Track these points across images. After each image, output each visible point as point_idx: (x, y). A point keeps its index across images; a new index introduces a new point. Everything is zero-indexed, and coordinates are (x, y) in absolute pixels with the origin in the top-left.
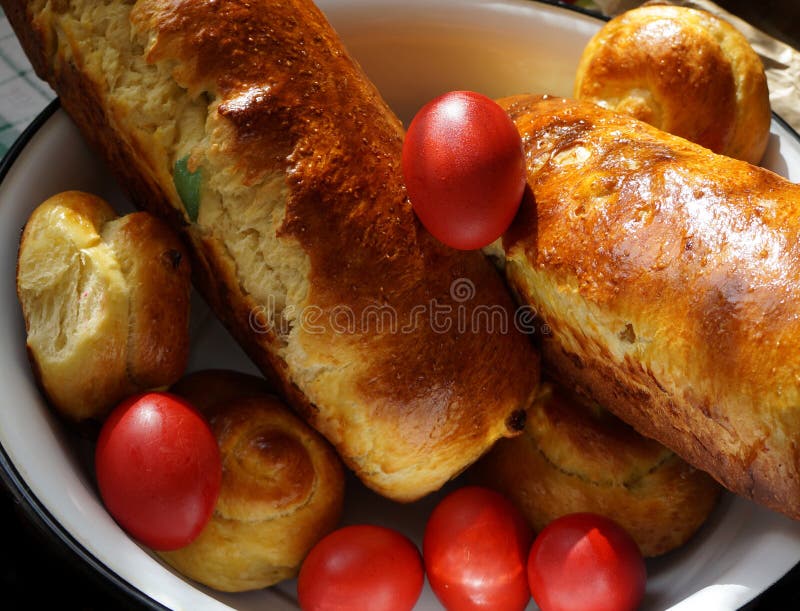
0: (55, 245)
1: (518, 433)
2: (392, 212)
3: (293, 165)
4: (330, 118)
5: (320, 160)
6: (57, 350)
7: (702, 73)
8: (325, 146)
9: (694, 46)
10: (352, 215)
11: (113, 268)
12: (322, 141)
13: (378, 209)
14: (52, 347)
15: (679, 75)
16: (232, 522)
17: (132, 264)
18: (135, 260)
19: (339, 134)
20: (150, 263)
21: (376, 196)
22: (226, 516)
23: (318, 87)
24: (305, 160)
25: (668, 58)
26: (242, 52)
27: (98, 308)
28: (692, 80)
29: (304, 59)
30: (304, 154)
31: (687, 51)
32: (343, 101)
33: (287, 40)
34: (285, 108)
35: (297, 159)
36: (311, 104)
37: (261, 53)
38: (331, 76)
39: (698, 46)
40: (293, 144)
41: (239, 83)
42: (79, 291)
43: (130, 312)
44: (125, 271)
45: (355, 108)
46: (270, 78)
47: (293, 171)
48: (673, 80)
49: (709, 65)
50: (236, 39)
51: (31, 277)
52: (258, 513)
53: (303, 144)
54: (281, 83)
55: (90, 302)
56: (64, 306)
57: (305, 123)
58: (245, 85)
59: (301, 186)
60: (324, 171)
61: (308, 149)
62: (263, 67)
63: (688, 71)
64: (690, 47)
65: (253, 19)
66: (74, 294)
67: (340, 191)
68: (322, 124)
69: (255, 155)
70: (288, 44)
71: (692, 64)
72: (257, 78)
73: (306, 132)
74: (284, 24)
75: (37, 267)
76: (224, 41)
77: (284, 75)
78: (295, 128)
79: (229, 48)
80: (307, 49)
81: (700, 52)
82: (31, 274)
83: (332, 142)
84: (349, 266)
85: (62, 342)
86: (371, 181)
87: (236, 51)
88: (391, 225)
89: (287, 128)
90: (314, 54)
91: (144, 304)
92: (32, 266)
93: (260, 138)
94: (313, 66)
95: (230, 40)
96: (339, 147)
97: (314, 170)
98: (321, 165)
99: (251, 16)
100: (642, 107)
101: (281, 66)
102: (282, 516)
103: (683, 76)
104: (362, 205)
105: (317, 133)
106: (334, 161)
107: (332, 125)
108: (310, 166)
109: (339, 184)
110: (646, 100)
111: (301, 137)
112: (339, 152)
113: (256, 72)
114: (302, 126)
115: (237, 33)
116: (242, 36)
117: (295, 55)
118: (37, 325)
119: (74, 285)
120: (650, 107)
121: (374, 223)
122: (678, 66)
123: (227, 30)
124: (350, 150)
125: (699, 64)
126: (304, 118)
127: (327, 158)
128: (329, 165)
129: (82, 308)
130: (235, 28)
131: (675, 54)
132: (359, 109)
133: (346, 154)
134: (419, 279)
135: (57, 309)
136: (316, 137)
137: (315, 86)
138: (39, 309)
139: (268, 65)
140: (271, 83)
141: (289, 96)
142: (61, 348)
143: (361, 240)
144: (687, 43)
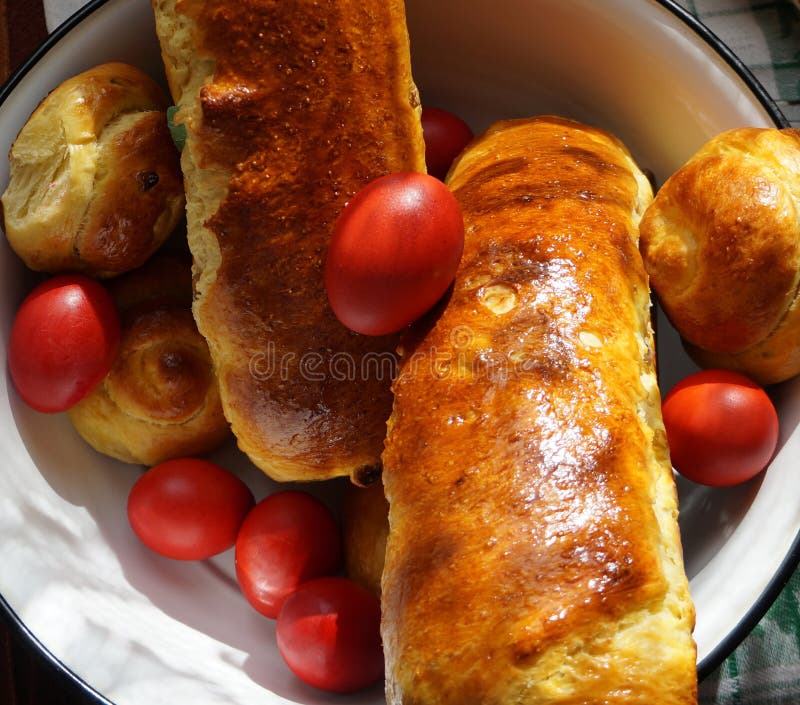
0: (53, 130)
1: (360, 485)
2: (317, 252)
3: (240, 173)
4: (301, 141)
5: (267, 179)
6: (18, 217)
7: (749, 266)
8: (279, 168)
9: (761, 232)
10: (274, 241)
11: (87, 171)
12: (279, 162)
13: (304, 245)
14: (15, 213)
15: (726, 253)
16: (114, 404)
17: (107, 172)
18: (110, 170)
19: (301, 161)
20: (123, 178)
21: (309, 233)
22: (112, 398)
23: (307, 105)
24: (252, 174)
25: (726, 228)
26: (246, 45)
27: (58, 201)
28: (734, 266)
29: (309, 70)
30: (255, 168)
31: (749, 233)
32: (329, 126)
33: (301, 46)
34: (258, 117)
35: (246, 169)
36: (288, 121)
37: (266, 52)
38: (331, 95)
39: (766, 235)
40: (250, 153)
41: (231, 74)
42: (55, 177)
43: (86, 213)
44: (97, 177)
45: (340, 136)
46: (262, 81)
47: (237, 179)
48: (717, 254)
49: (762, 263)
50: (246, 29)
51: (24, 148)
52: (134, 412)
53: (258, 158)
54: (268, 90)
55: (56, 192)
56: (37, 184)
57: (272, 138)
58: (236, 78)
59: (236, 196)
60: (264, 191)
61: (260, 165)
62: (260, 67)
63: (737, 254)
64: (756, 230)
65: (275, 14)
66: (49, 178)
67: (272, 215)
68: (289, 144)
69: (214, 148)
70: (300, 50)
71: (744, 250)
72: (249, 76)
73: (268, 147)
74: (308, 27)
75: (30, 141)
76: (235, 28)
77: (277, 81)
78: (259, 139)
79: (237, 36)
80: (320, 59)
81: (763, 243)
82: (24, 145)
83: (289, 165)
84: (250, 283)
85: (24, 213)
86: (311, 216)
87: (241, 42)
88: (308, 265)
89: (251, 137)
90: (326, 67)
91: (101, 212)
92: (27, 139)
93: (222, 135)
94: (316, 80)
95: (240, 29)
96: (293, 174)
97: (255, 187)
98: (264, 185)
99: (274, 10)
100: (680, 257)
101: (279, 71)
102: (153, 424)
103: (728, 257)
104: (289, 236)
105: (279, 152)
106: (281, 185)
107: (299, 149)
108: (254, 181)
109: (275, 208)
110: (689, 252)
111: (261, 151)
112: (291, 179)
113: (250, 70)
114: (267, 140)
115: (250, 24)
116: (253, 29)
117: (301, 64)
118: (14, 188)
119: (52, 171)
120: (688, 262)
121: (292, 257)
122: (730, 243)
123: (242, 18)
124: (304, 179)
125: (752, 255)
126: (272, 133)
127: (275, 180)
128: (273, 188)
129: (49, 193)
130: (251, 18)
131: (734, 229)
132: (346, 137)
133: (298, 182)
134: (311, 323)
135: (32, 184)
136: (276, 155)
137: (304, 102)
138: (20, 176)
139: (266, 67)
140: (261, 86)
141: (270, 105)
142: (22, 217)
143: (272, 267)
144: (754, 225)
